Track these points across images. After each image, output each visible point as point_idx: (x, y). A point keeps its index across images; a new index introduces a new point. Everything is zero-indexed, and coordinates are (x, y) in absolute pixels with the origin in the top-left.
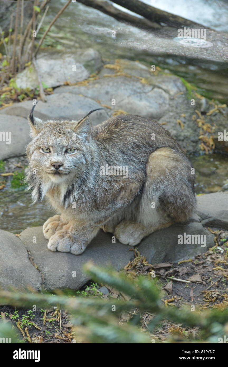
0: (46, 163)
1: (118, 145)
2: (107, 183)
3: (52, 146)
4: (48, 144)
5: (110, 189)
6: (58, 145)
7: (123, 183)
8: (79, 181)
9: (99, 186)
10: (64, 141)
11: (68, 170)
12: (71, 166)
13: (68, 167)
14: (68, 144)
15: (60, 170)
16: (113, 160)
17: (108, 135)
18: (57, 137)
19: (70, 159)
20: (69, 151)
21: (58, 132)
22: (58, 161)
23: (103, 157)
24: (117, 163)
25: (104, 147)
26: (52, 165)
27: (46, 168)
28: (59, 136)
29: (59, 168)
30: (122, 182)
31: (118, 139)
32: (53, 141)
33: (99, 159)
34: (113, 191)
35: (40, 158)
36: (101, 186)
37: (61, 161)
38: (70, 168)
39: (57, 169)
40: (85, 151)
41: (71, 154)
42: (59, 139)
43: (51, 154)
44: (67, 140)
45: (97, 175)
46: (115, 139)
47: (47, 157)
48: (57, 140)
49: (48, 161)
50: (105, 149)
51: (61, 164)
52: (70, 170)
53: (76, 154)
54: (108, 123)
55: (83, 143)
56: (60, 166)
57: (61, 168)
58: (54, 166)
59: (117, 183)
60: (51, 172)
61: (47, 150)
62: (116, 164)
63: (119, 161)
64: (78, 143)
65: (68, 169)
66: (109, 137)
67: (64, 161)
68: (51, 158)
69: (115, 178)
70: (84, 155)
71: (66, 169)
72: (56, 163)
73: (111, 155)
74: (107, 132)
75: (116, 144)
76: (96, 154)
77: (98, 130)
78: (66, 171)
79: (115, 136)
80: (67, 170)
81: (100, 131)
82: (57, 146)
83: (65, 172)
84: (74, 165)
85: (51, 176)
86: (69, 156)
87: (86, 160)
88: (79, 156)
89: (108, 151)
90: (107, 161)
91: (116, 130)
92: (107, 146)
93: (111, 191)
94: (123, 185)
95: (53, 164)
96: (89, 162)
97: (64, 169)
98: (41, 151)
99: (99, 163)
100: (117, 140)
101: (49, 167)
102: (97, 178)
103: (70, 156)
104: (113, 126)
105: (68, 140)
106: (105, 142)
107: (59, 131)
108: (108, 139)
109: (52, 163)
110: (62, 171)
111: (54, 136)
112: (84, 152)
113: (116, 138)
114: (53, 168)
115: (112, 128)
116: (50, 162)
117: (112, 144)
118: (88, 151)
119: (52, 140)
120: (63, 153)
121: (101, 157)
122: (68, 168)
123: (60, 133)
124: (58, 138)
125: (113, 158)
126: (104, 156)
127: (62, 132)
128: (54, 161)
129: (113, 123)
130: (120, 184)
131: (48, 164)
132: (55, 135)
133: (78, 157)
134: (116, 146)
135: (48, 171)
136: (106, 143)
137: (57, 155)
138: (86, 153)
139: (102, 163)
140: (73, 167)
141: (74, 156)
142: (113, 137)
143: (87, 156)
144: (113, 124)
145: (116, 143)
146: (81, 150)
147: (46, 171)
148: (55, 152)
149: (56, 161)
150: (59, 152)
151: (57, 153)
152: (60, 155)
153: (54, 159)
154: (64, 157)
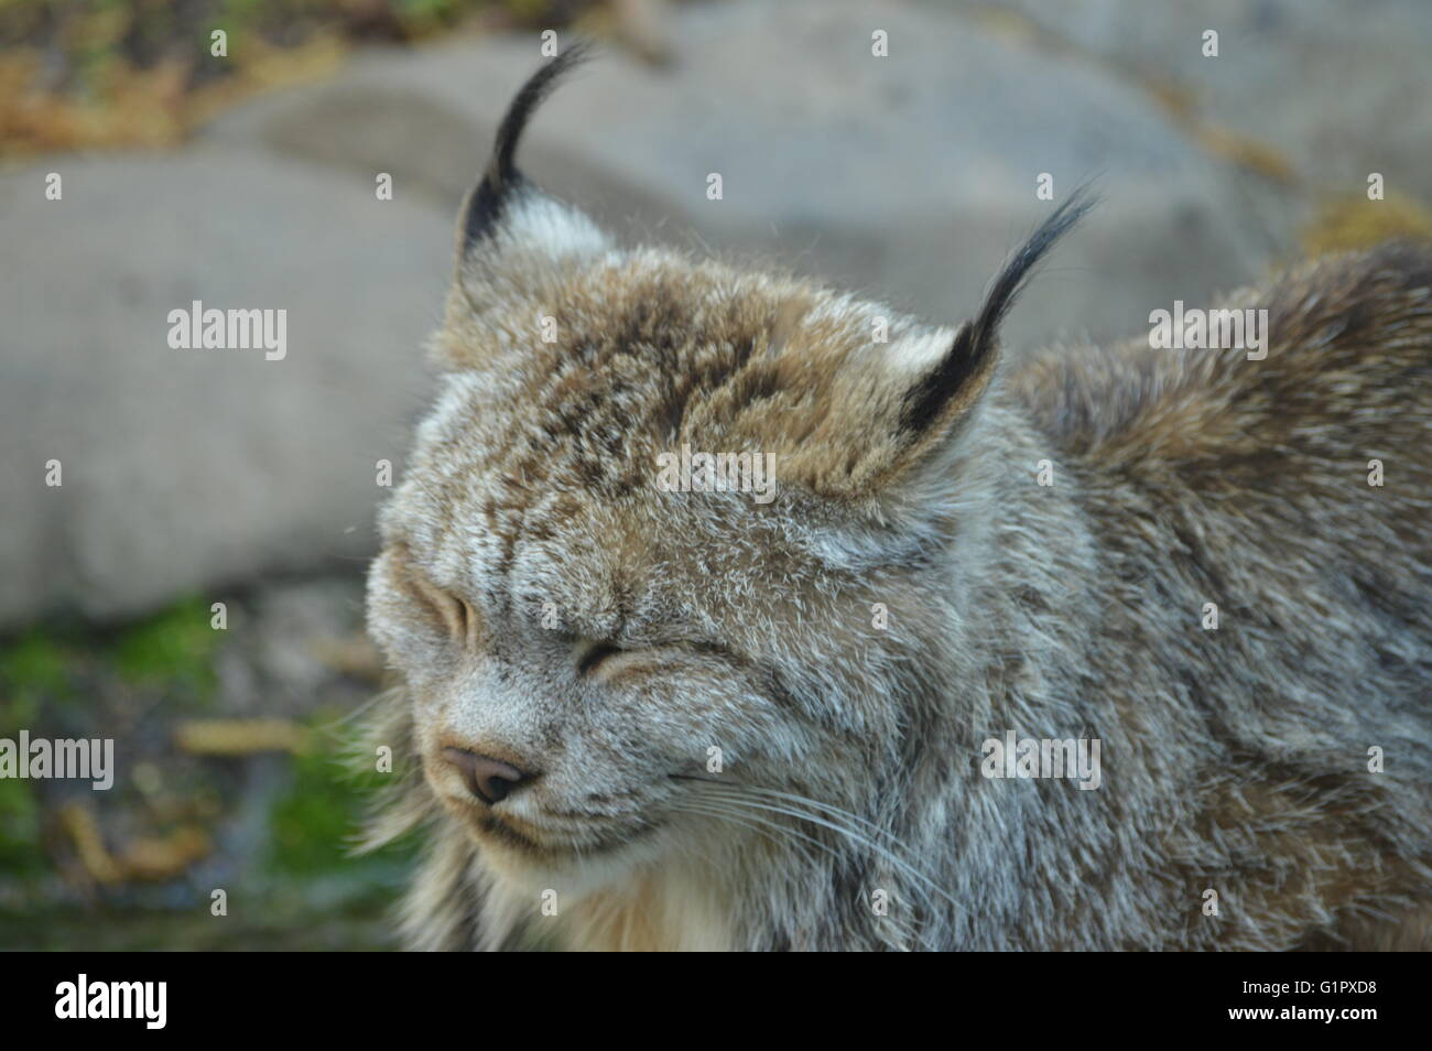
1: (1336, 521)
2: (1157, 894)
4: (436, 568)
6: (518, 607)
7: (1333, 895)
10: (585, 586)
13: (594, 800)
14: (620, 620)
15: (511, 817)
16: (1255, 666)
17: (1248, 430)
21: (579, 462)
22: (487, 739)
24: (1299, 693)
25: (1186, 536)
28: (566, 510)
30: (1321, 891)
37: (520, 741)
39: (486, 799)
42: (539, 552)
43: (465, 647)
46: (1305, 468)
50: (1191, 555)
51: (512, 775)
56: (502, 785)
57: (520, 806)
59: (1269, 896)
62: (1287, 702)
63: (1328, 681)
65: (595, 817)
66: (1248, 445)
67: (554, 744)
69: (1244, 849)
71: (571, 816)
72: (469, 751)
73: (1245, 614)
74: (1242, 397)
75: (1318, 514)
77: (1147, 372)
78: (567, 832)
79: (1316, 433)
80: (582, 826)
81: (1169, 382)
83: (559, 838)
89: (1215, 583)
90: (1186, 676)
91: (1335, 375)
92: (1212, 524)
94: (1323, 916)
97: (550, 813)
100: (1331, 472)
104: (1317, 340)
106: (1198, 486)
107: (590, 455)
108: (1230, 460)
109: (443, 742)
110: (530, 830)
111: (502, 495)
113: (1322, 452)
114: (455, 783)
115: (1298, 358)
116: (437, 720)
117: (1270, 511)
119: (460, 545)
120: (568, 674)
122: (594, 809)
123: (592, 476)
124: (545, 529)
127: (612, 469)
128: (459, 729)
129: (1319, 308)
130: (1299, 910)
134: (1314, 534)
136: (1212, 504)
142: (1300, 443)
145: (1309, 501)
148: (488, 648)
149: (472, 733)
150: (524, 663)
151: (505, 660)
152: (527, 686)
153: (464, 704)
154: (569, 703)
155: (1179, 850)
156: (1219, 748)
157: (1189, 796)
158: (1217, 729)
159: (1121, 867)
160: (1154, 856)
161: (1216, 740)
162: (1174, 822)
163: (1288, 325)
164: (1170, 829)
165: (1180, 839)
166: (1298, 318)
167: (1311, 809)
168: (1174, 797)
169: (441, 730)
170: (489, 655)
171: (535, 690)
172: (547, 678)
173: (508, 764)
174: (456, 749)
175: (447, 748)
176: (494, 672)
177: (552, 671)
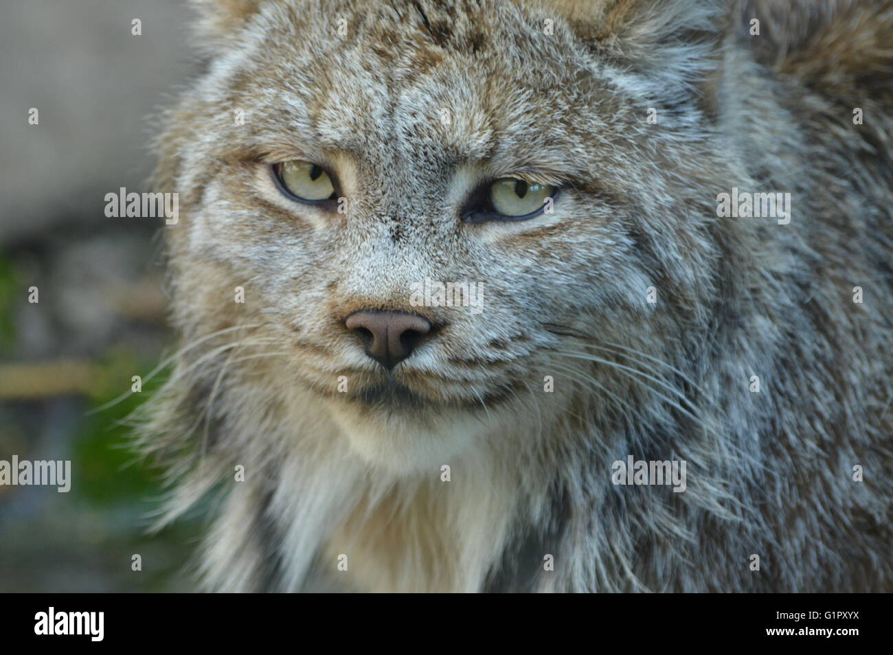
3: (354, 153)
4: (325, 127)
6: (403, 147)
9: (804, 491)
10: (459, 110)
11: (493, 373)
12: (522, 338)
14: (494, 139)
15: (414, 374)
18: (398, 71)
19: (503, 277)
20: (505, 201)
21: (424, 26)
22: (396, 296)
26: (342, 323)
27: (301, 346)
28: (426, 64)
29: (405, 356)
35: (252, 252)
36: (827, 489)
38: (510, 354)
39: (388, 359)
41: (515, 229)
42: (415, 91)
43: (343, 225)
44: (484, 107)
47: (312, 246)
48: (403, 97)
49: (318, 290)
51: (423, 325)
52: (511, 374)
53: (562, 227)
56: (412, 340)
57: (428, 358)
58: (363, 335)
65: (494, 363)
68: (336, 265)
70: (641, 241)
71: (472, 362)
72: (380, 310)
78: (467, 381)
80: (479, 374)
82: (397, 157)
83: (458, 390)
84: (547, 329)
86: (498, 244)
87: (662, 279)
88: (588, 246)
95: (351, 322)
97: (456, 361)
98: (264, 185)
99: (805, 287)
101: (318, 339)
102: (789, 415)
103: (507, 244)
105: (494, 102)
107: (436, 16)
109: (347, 308)
110: (432, 383)
111: (373, 60)
112: (638, 210)
114: (352, 355)
116: (328, 297)
120: (447, 221)
123: (441, 34)
124: (411, 79)
127: (461, 26)
128: (366, 291)
131: (312, 312)
133: (581, 255)
137: (396, 236)
140: (542, 338)
141: (545, 242)
143: (670, 252)
146: (612, 199)
148: (378, 208)
149: (380, 292)
150: (413, 216)
151: (394, 219)
152: (419, 240)
153: (363, 272)
154: (457, 256)
169: (340, 301)
170: (380, 216)
171: (426, 243)
172: (433, 229)
173: (419, 315)
174: (368, 311)
175: (353, 313)
176: (387, 233)
177: (435, 220)
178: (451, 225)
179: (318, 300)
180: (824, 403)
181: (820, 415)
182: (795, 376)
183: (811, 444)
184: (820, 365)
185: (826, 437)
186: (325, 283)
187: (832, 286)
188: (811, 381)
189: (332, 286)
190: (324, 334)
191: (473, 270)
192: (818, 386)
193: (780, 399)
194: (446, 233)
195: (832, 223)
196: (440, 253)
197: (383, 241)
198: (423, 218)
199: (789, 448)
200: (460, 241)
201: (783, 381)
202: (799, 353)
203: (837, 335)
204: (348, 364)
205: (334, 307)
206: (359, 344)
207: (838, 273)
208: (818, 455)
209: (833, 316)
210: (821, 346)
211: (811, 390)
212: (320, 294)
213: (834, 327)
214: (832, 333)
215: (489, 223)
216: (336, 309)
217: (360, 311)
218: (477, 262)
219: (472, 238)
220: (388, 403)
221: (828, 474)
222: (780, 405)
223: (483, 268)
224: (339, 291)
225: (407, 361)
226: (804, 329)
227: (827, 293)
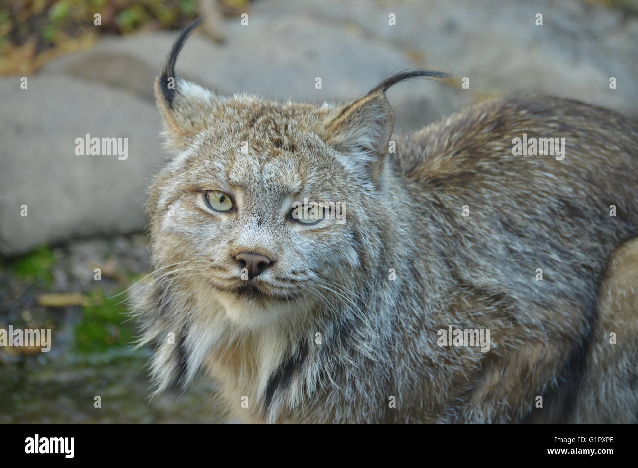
0: (212, 249)
1: (494, 198)
2: (434, 338)
3: (243, 187)
4: (232, 176)
5: (447, 362)
6: (266, 186)
7: (496, 338)
8: (330, 330)
10: (288, 172)
11: (292, 286)
12: (304, 272)
13: (294, 272)
14: (302, 185)
15: (261, 282)
16: (466, 251)
17: (460, 164)
18: (264, 157)
19: (301, 245)
21: (272, 140)
22: (258, 247)
23: (430, 240)
24: (482, 262)
25: (437, 199)
26: (234, 258)
27: (213, 268)
28: (274, 154)
29: (259, 273)
30: (492, 336)
31: (497, 178)
32: (249, 168)
33: (412, 244)
34: (457, 368)
35: (194, 230)
36: (415, 346)
37: (270, 248)
38: (299, 278)
39: (252, 274)
40: (361, 221)
41: (308, 228)
42: (270, 164)
43: (237, 218)
44: (298, 171)
45: (403, 303)
46: (483, 179)
47: (221, 227)
48: (266, 166)
49: (224, 244)
50: (440, 205)
51: (267, 261)
52: (299, 288)
53: (327, 228)
54: (466, 121)
55: (356, 191)
56: (262, 266)
57: (267, 276)
58: (242, 262)
60: (227, 284)
61: (222, 200)
62: (477, 265)
63: (492, 258)
64: (339, 189)
65: (293, 281)
66: (459, 170)
67: (281, 249)
68: (232, 233)
70: (356, 236)
71: (284, 280)
72: (251, 253)
73: (463, 228)
75: (487, 196)
76: (402, 229)
77: (424, 147)
78: (281, 288)
79: (486, 165)
80: (287, 285)
81: (431, 152)
82: (263, 190)
83: (277, 291)
84: (315, 271)
85: (226, 301)
86: (300, 232)
87: (362, 255)
88: (337, 237)
89: (450, 216)
90: (443, 254)
91: (494, 143)
92: (445, 198)
93: (451, 369)
94: (494, 345)
95: (237, 257)
96: (370, 264)
97: (278, 278)
98: (200, 202)
100: (492, 180)
101: (222, 265)
102: (402, 315)
103: (304, 233)
105: (302, 170)
106: (438, 186)
107: (276, 137)
108: (453, 176)
109: (237, 251)
110: (268, 287)
111: (253, 152)
112: (357, 221)
113: (489, 173)
114: (236, 271)
115: (479, 137)
116: (228, 247)
118: (372, 222)
119: (245, 165)
120: (281, 219)
121: (423, 241)
122: (293, 277)
123: (279, 143)
124: (268, 160)
125: (469, 245)
126: (433, 237)
127: (286, 141)
128: (245, 245)
129: (485, 119)
131: (220, 253)
132: (257, 147)
133: (334, 240)
135: (216, 281)
136: (443, 191)
137: (260, 223)
138: (366, 228)
139: (426, 261)
140: (312, 274)
141: (321, 234)
142: (480, 169)
143: (366, 241)
144: (483, 124)
145: (485, 191)
146: (346, 217)
147: (208, 279)
148: (253, 211)
149: (251, 246)
150: (267, 215)
151: (259, 215)
152: (268, 225)
153: (245, 237)
154: (283, 233)
155: (443, 320)
156: (456, 282)
157: (446, 300)
158: (455, 275)
159: (423, 326)
160: (434, 322)
161: (454, 279)
162: (441, 309)
163: (475, 125)
164: (440, 312)
165: (443, 316)
166: (478, 123)
167: (491, 307)
168: (441, 300)
169: (234, 248)
170: (253, 214)
171: (271, 226)
172: (274, 221)
173: (266, 257)
174: (245, 253)
175: (239, 253)
176: (255, 221)
177: (276, 217)
178: (282, 220)
179: (224, 248)
180: (417, 310)
181: (414, 315)
182: (406, 299)
183: (411, 327)
184: (416, 295)
185: (416, 324)
186: (227, 241)
187: (421, 262)
188: (412, 301)
189: (231, 242)
190: (225, 262)
191: (289, 241)
192: (415, 303)
193: (399, 307)
194: (279, 223)
195: (423, 236)
196: (276, 231)
197: (254, 224)
198: (271, 216)
199: (402, 328)
200: (285, 228)
201: (401, 300)
202: (408, 289)
203: (423, 282)
204: (234, 275)
205: (231, 251)
206: (240, 267)
207: (424, 257)
208: (413, 332)
209: (422, 275)
210: (417, 287)
211: (412, 305)
212: (225, 246)
213: (422, 279)
214: (421, 281)
215: (297, 224)
216: (232, 252)
217: (242, 253)
218: (291, 237)
219: (290, 228)
220: (249, 294)
221: (416, 340)
222: (399, 310)
223: (293, 240)
224: (234, 244)
225: (258, 276)
226: (410, 279)
227: (420, 265)
